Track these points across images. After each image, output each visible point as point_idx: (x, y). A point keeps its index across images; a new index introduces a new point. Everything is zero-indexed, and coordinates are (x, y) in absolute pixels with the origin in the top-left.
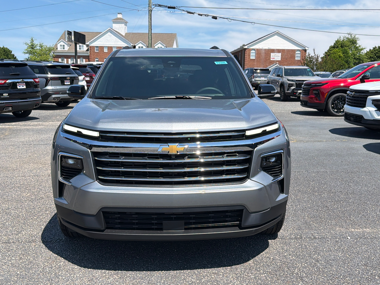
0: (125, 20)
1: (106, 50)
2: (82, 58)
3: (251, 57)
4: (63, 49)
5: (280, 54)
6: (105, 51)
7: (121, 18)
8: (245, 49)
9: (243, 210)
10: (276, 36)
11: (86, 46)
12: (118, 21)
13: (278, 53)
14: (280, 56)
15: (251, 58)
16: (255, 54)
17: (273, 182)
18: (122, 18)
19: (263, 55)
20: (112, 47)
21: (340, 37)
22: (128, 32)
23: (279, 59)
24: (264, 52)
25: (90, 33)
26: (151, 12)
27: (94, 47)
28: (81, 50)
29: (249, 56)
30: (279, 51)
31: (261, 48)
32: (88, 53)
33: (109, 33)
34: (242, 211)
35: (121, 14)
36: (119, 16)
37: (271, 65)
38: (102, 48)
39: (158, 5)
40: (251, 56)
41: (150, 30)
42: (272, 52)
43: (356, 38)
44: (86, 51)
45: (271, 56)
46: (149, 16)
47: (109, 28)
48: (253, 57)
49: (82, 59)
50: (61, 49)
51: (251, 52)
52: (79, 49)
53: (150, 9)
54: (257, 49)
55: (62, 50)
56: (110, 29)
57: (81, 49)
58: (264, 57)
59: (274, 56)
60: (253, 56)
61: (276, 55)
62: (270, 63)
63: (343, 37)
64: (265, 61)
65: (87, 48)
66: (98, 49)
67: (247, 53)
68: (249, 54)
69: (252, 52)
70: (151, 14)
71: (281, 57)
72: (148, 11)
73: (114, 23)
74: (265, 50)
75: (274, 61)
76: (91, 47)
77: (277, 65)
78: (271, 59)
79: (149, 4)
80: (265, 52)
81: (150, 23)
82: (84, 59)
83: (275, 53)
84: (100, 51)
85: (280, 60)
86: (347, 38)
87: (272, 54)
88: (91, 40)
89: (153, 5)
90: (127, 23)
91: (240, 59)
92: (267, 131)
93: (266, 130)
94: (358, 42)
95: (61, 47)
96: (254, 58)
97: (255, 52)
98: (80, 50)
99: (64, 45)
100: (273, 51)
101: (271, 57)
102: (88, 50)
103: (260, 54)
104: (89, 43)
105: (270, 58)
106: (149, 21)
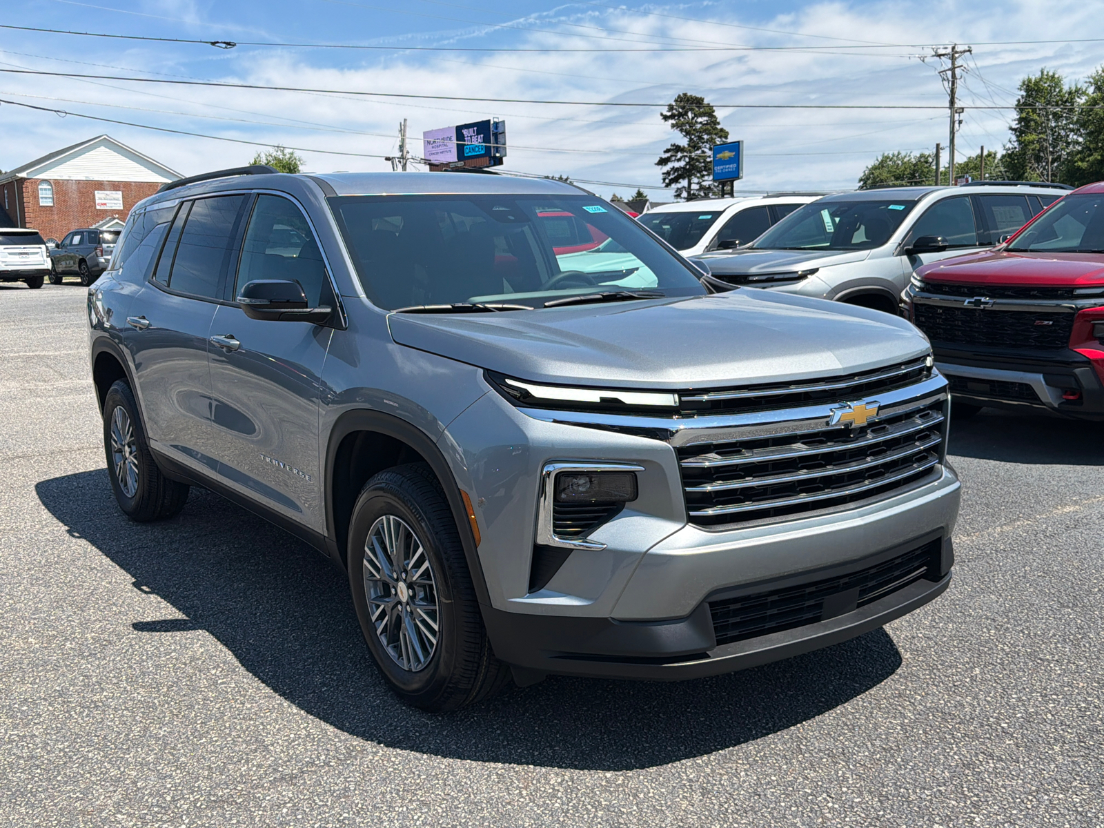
3: (41, 200)
5: (119, 195)
8: (22, 180)
10: (102, 148)
13: (114, 192)
14: (121, 199)
15: (41, 204)
16: (50, 192)
19: (74, 196)
21: (259, 156)
23: (119, 206)
24: (75, 187)
29: (36, 197)
30: (115, 186)
31: (68, 178)
37: (98, 222)
40: (42, 198)
42: (98, 189)
43: (295, 159)
45: (97, 198)
48: (46, 202)
51: (40, 187)
54: (57, 182)
58: (76, 201)
59: (105, 199)
60: (46, 198)
61: (108, 197)
62: (97, 215)
63: (266, 155)
64: (83, 212)
67: (29, 189)
68: (33, 192)
69: (41, 189)
71: (123, 201)
74: (79, 183)
75: (106, 211)
77: (116, 221)
78: (98, 207)
80: (79, 188)
83: (105, 190)
85: (122, 208)
86: (275, 158)
87: (99, 195)
91: (7, 208)
94: (300, 168)
96: (52, 205)
97: (50, 187)
100: (100, 185)
101: (97, 202)
103: (66, 193)
105: (95, 203)
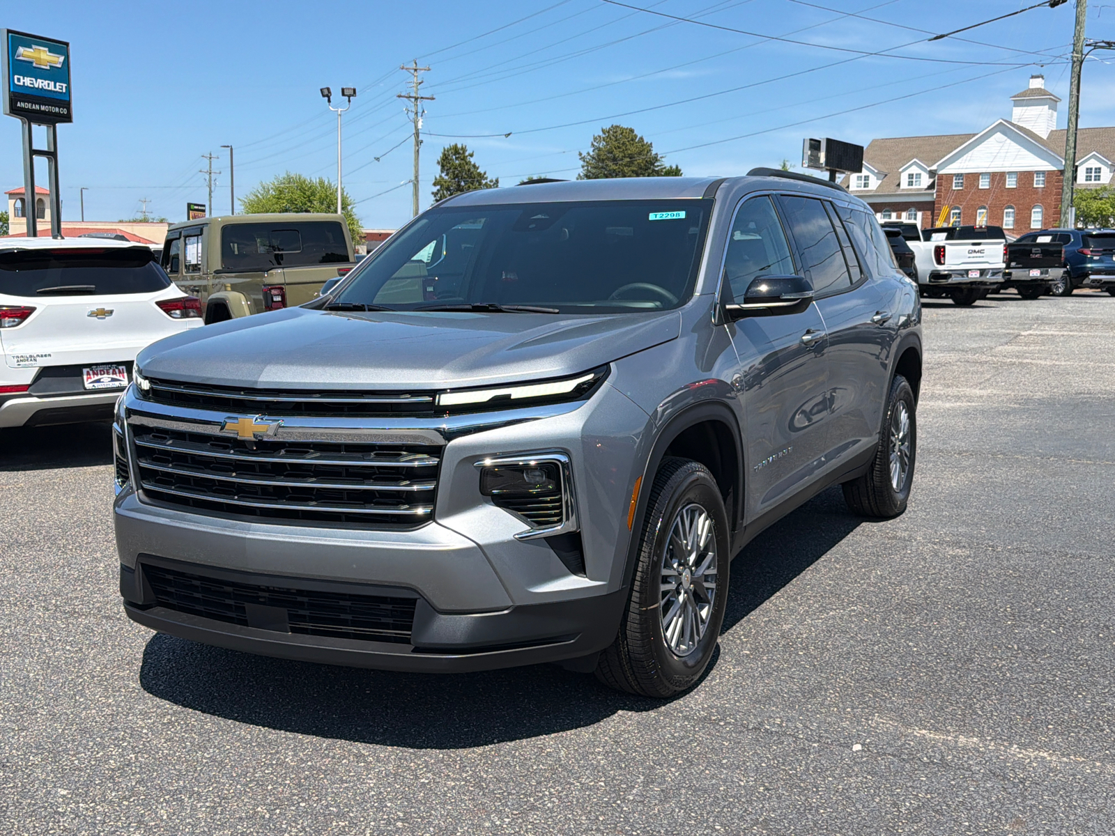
0: (1051, 95)
1: (984, 184)
2: (913, 209)
4: (865, 187)
6: (980, 187)
7: (1040, 89)
9: (416, 600)
11: (928, 176)
12: (1027, 98)
17: (520, 538)
18: (1043, 87)
20: (1004, 172)
22: (1059, 129)
25: (946, 139)
26: (1078, 67)
27: (950, 177)
28: (914, 187)
32: (933, 194)
33: (999, 133)
34: (413, 602)
35: (1042, 77)
36: (1036, 84)
38: (974, 177)
39: (1106, 43)
41: (1073, 119)
44: (926, 189)
46: (1072, 78)
47: (1001, 121)
49: (913, 212)
50: (858, 187)
52: (909, 185)
53: (1075, 59)
55: (862, 191)
56: (1001, 123)
57: (912, 185)
65: (932, 180)
66: (961, 181)
70: (1080, 72)
72: (1071, 64)
73: (1018, 103)
76: (941, 177)
79: (1074, 44)
81: (1074, 99)
82: (919, 210)
84: (966, 188)
88: (942, 158)
89: (1087, 45)
90: (1056, 102)
92: (512, 397)
93: (510, 395)
95: (860, 182)
98: (910, 187)
99: (868, 177)
102: (931, 187)
104: (938, 166)
106: (1071, 91)
